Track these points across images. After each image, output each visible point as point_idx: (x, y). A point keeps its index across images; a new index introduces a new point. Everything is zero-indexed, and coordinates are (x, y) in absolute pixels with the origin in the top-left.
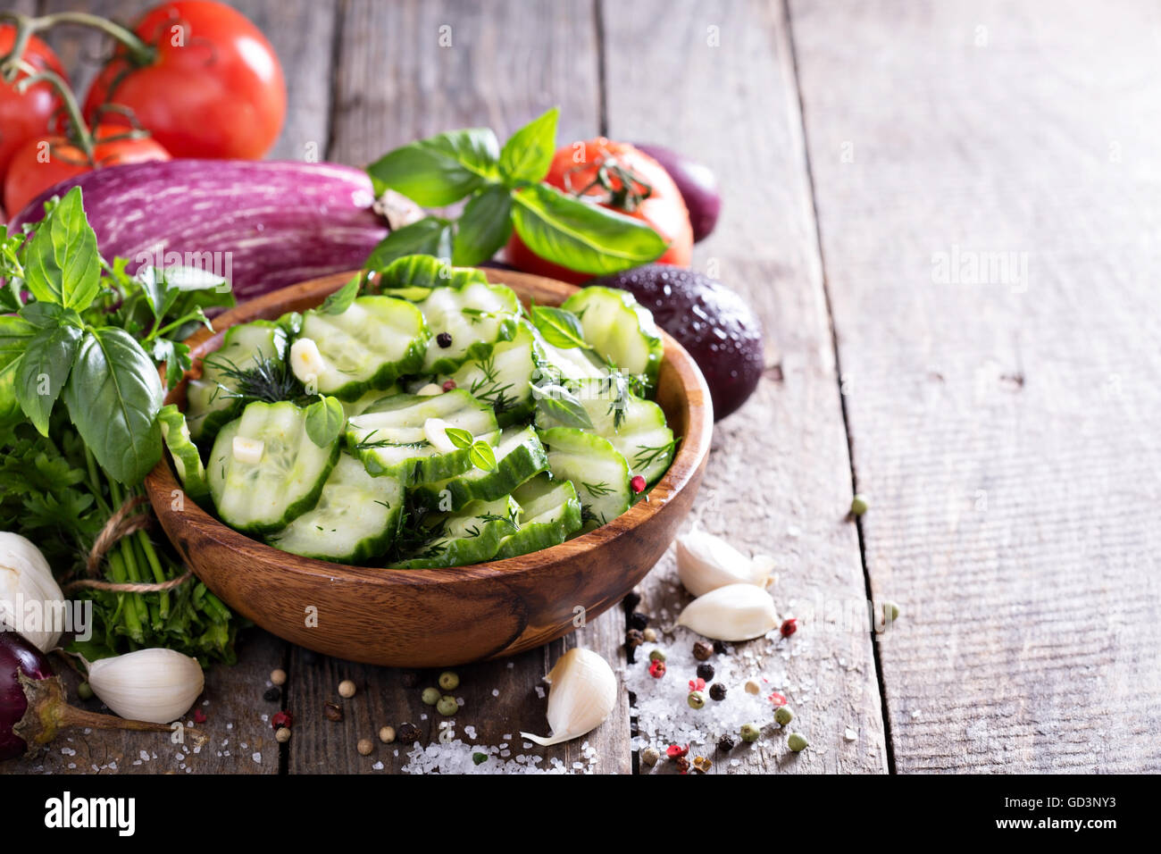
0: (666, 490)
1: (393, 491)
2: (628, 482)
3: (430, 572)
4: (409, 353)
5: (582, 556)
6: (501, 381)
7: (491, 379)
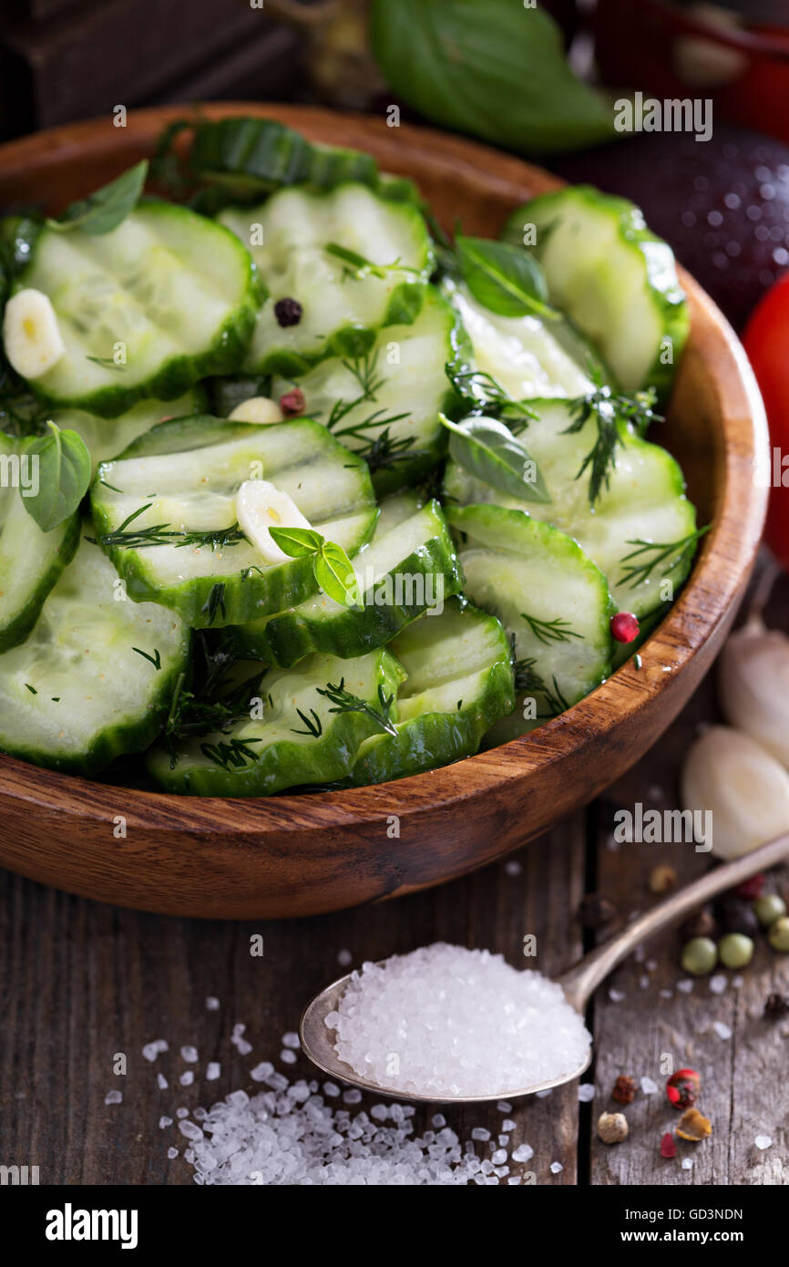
0: (674, 646)
1: (171, 632)
2: (605, 623)
3: (225, 805)
4: (222, 340)
5: (512, 785)
6: (388, 402)
7: (369, 395)
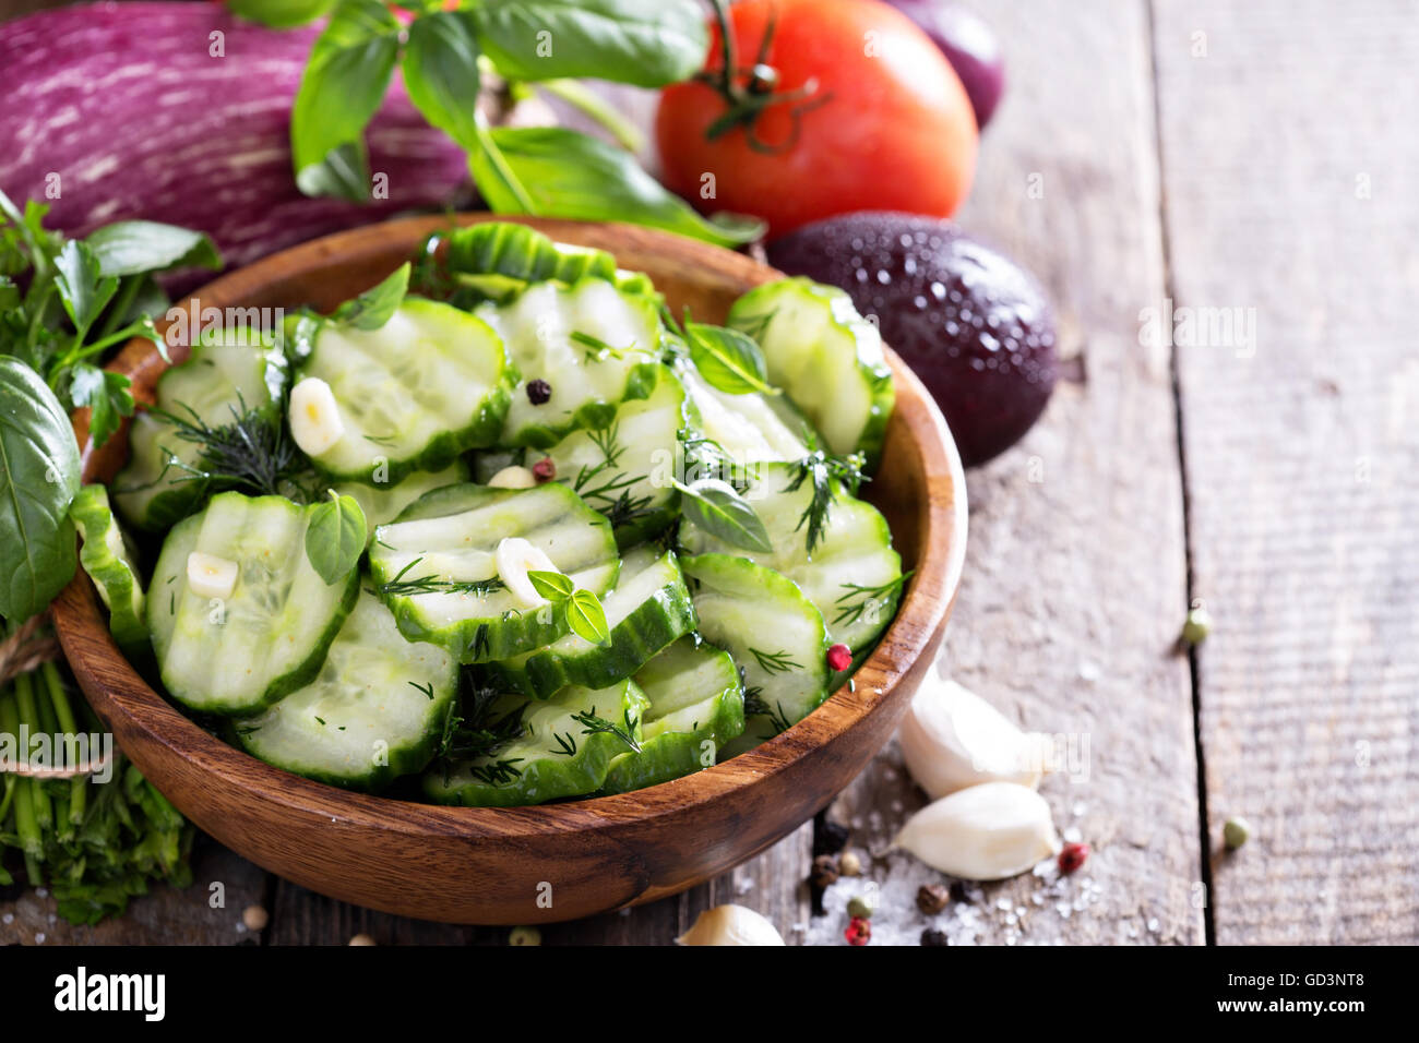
0: (885, 671)
1: (441, 667)
2: (822, 654)
3: (493, 814)
4: (481, 417)
5: (742, 791)
6: (627, 467)
7: (611, 461)
